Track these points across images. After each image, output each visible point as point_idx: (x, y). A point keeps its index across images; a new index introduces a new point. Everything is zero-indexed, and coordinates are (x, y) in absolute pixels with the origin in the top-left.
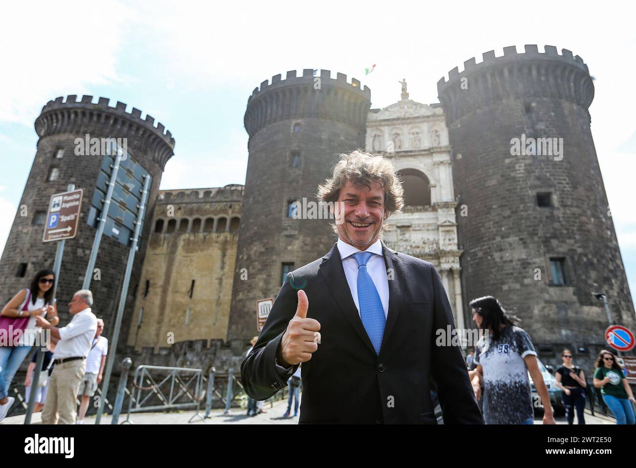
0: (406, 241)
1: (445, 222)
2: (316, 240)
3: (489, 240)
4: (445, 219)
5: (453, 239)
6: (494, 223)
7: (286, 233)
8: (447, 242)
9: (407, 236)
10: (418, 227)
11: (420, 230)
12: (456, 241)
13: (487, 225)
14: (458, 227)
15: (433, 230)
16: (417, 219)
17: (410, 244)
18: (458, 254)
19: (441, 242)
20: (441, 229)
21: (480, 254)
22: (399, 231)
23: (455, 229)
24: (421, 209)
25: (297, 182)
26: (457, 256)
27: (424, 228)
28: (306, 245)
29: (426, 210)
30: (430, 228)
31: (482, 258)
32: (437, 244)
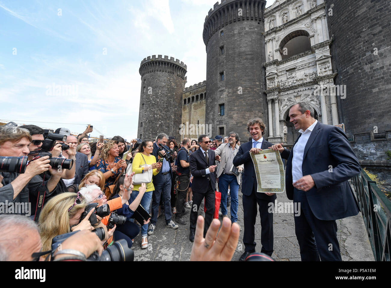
0: (293, 77)
1: (322, 57)
2: (234, 89)
3: (360, 57)
4: (321, 55)
5: (329, 67)
6: (364, 43)
7: (220, 90)
8: (324, 70)
9: (293, 75)
10: (301, 67)
11: (303, 68)
12: (331, 68)
13: (357, 47)
14: (332, 58)
15: (313, 66)
16: (300, 62)
17: (296, 79)
18: (332, 76)
19: (319, 71)
20: (318, 63)
21: (351, 71)
22: (288, 73)
23: (330, 60)
24: (302, 55)
25: (223, 62)
26: (332, 78)
27: (306, 67)
28: (229, 93)
29: (307, 54)
30: (311, 65)
31: (353, 73)
32: (316, 74)
